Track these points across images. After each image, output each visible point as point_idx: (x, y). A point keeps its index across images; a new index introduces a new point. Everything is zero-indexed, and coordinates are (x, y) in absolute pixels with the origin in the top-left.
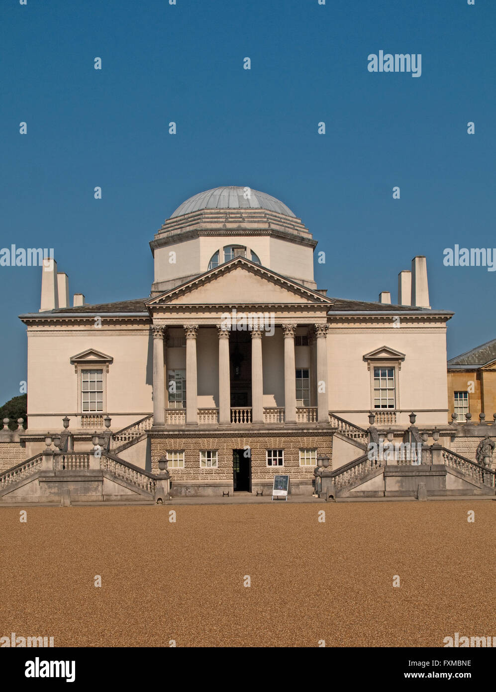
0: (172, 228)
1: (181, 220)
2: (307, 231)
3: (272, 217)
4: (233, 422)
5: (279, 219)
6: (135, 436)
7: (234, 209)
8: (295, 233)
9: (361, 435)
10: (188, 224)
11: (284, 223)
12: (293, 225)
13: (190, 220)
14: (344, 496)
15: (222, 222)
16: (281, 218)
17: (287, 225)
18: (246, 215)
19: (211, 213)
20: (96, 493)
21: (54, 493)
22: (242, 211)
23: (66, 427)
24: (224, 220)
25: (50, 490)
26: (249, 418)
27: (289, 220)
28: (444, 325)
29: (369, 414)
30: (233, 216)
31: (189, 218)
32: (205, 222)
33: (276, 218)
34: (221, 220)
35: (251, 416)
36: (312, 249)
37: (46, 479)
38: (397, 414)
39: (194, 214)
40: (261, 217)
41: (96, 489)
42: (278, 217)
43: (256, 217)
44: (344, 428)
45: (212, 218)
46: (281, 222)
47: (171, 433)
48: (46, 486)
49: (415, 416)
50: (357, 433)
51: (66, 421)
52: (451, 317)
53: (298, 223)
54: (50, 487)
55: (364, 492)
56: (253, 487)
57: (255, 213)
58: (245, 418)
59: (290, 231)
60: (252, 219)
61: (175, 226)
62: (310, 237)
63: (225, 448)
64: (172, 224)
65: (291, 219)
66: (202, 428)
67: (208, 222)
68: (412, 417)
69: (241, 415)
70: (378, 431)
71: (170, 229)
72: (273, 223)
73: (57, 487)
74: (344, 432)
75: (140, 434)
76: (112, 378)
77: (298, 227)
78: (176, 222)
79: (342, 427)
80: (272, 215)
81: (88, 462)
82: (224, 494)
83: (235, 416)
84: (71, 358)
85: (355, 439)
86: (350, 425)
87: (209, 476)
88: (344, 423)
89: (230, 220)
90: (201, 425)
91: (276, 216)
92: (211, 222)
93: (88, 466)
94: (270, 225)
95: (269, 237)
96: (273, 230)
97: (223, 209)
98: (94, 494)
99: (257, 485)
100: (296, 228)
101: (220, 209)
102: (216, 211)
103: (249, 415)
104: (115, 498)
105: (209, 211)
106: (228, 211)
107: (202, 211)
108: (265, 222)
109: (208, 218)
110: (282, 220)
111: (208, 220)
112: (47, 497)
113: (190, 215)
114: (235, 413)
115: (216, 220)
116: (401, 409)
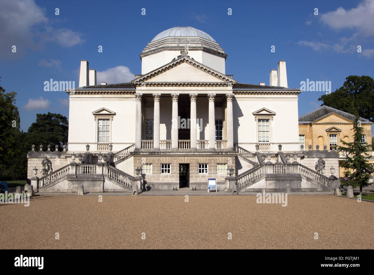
0: (151, 47)
1: (156, 43)
2: (222, 49)
3: (203, 41)
4: (180, 148)
5: (207, 43)
6: (125, 155)
7: (184, 37)
8: (216, 50)
9: (251, 157)
10: (159, 44)
11: (210, 44)
12: (214, 46)
13: (160, 42)
14: (242, 191)
15: (177, 43)
16: (208, 42)
17: (211, 46)
18: (190, 40)
19: (171, 39)
20: (100, 188)
21: (76, 187)
22: (188, 38)
23: (88, 150)
24: (178, 42)
25: (73, 186)
26: (189, 146)
27: (212, 43)
28: (296, 96)
29: (256, 145)
30: (183, 40)
31: (160, 41)
32: (168, 43)
33: (205, 42)
34: (176, 42)
35: (190, 145)
36: (225, 59)
37: (72, 178)
38: (271, 145)
39: (163, 39)
40: (198, 41)
41: (100, 185)
42: (207, 42)
43: (195, 41)
44: (242, 152)
45: (172, 41)
46: (208, 44)
47: (144, 154)
48: (71, 183)
49: (282, 146)
50: (249, 155)
51: (88, 146)
52: (300, 92)
53: (217, 45)
54: (73, 184)
55: (254, 189)
56: (190, 185)
57: (194, 39)
58: (187, 146)
59: (213, 49)
60: (193, 42)
61: (153, 46)
62: (223, 52)
63: (175, 163)
64: (151, 45)
65: (213, 43)
66: (162, 151)
67: (169, 43)
68: (280, 146)
69: (184, 144)
70: (261, 154)
71: (150, 47)
72: (204, 44)
73: (77, 184)
74: (242, 154)
75: (128, 154)
76: (114, 123)
77: (217, 47)
78: (153, 44)
79: (241, 152)
80: (203, 40)
81: (96, 170)
82: (174, 189)
83: (181, 145)
84: (93, 113)
85: (248, 159)
86: (245, 151)
87: (166, 179)
88: (242, 150)
89: (181, 42)
90: (162, 149)
91: (205, 41)
92: (171, 43)
93: (96, 172)
94: (202, 45)
95: (202, 51)
96: (204, 48)
97: (177, 37)
98: (98, 188)
99: (192, 184)
100: (216, 47)
101: (176, 37)
102: (174, 38)
103: (189, 144)
104: (111, 190)
105: (170, 38)
106: (180, 38)
107: (167, 38)
108: (200, 43)
109: (170, 41)
110: (209, 43)
111: (170, 42)
112: (71, 189)
113: (160, 40)
114: (181, 143)
115: (174, 42)
116: (273, 142)
